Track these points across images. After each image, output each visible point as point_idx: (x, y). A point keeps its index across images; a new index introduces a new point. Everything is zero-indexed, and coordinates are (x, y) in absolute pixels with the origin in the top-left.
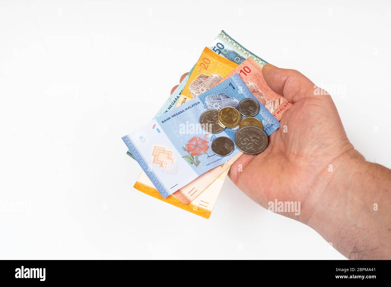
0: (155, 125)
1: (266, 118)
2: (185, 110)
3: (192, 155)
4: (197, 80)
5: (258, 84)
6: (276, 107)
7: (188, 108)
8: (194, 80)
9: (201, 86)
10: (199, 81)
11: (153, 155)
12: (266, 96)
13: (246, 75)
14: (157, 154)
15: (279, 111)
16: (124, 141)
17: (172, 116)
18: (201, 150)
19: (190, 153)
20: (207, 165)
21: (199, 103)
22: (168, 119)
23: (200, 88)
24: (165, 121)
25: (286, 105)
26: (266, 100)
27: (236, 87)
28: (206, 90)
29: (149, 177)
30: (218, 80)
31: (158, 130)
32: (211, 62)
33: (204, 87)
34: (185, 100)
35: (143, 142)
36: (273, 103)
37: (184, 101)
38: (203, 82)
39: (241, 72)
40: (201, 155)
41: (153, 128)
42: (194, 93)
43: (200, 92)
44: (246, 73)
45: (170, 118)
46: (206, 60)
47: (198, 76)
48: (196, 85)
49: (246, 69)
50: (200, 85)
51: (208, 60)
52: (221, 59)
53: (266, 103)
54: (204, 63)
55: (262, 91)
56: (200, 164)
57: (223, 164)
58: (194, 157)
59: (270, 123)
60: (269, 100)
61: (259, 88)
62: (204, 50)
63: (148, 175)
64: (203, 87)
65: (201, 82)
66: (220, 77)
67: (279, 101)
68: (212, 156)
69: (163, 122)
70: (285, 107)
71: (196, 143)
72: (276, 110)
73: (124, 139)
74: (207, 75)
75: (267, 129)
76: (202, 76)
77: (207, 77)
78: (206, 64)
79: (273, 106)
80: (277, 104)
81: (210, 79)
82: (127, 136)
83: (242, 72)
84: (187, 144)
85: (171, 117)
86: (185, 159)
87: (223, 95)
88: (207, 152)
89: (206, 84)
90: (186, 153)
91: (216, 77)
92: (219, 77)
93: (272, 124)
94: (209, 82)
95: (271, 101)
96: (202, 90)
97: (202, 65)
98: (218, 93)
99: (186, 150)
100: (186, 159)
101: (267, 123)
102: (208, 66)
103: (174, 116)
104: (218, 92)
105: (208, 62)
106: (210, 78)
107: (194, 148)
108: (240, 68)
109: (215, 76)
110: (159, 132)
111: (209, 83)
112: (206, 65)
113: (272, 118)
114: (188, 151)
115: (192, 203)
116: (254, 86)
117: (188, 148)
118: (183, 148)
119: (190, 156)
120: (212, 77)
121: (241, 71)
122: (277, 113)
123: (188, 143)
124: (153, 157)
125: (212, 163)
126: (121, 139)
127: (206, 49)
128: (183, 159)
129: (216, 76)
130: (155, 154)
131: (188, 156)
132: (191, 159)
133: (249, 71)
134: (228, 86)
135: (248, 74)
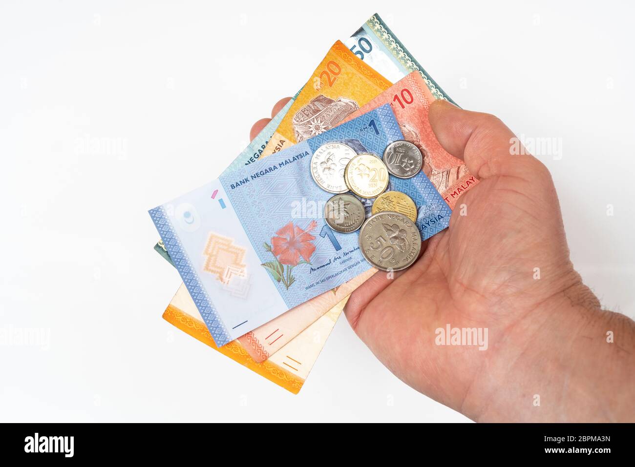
0: (217, 190)
1: (429, 201)
2: (278, 166)
3: (281, 263)
4: (311, 105)
5: (421, 132)
6: (450, 184)
7: (284, 163)
8: (305, 106)
9: (315, 119)
10: (313, 107)
11: (206, 252)
12: (433, 158)
13: (403, 107)
14: (215, 253)
15: (455, 192)
16: (153, 217)
17: (252, 176)
18: (299, 255)
19: (278, 257)
20: (307, 288)
21: (307, 153)
22: (244, 182)
23: (312, 123)
24: (237, 185)
25: (470, 181)
26: (433, 167)
27: (381, 129)
28: (325, 128)
29: (194, 300)
30: (349, 110)
31: (221, 201)
32: (343, 70)
33: (321, 122)
34: (281, 145)
35: (190, 223)
36: (445, 174)
37: (278, 147)
38: (320, 111)
39: (394, 100)
40: (298, 264)
41: (213, 197)
42: (300, 131)
43: (312, 131)
44: (404, 103)
45: (247, 180)
46: (333, 67)
47: (313, 98)
48: (308, 116)
49: (406, 94)
50: (313, 117)
51: (337, 66)
52: (362, 67)
53: (433, 173)
54: (329, 72)
55: (427, 146)
56: (295, 285)
57: (337, 288)
58: (285, 266)
59: (437, 213)
60: (438, 167)
61: (423, 139)
62: (333, 47)
63: (193, 294)
64: (319, 122)
65: (316, 111)
66: (353, 103)
67: (458, 173)
68: (318, 268)
69: (233, 187)
70: (468, 185)
71: (290, 238)
72: (449, 189)
73: (153, 213)
74: (331, 97)
75: (428, 224)
76: (321, 98)
77: (330, 101)
78: (331, 75)
79: (444, 179)
80: (453, 177)
81: (334, 107)
82: (159, 208)
83: (396, 100)
84: (274, 238)
85: (249, 178)
86: (267, 270)
87: (354, 144)
88: (310, 259)
89: (325, 115)
90: (270, 257)
91: (347, 104)
92: (353, 106)
93: (439, 216)
94: (333, 113)
95: (441, 171)
96: (317, 128)
97: (325, 76)
98: (346, 138)
99: (270, 250)
100: (269, 268)
101: (431, 212)
102: (335, 79)
103: (255, 177)
104: (347, 135)
105: (337, 71)
106: (336, 105)
107: (285, 247)
108: (394, 91)
109: (345, 100)
110: (223, 206)
111: (331, 114)
112: (332, 77)
113: (440, 205)
114: (275, 253)
115: (270, 359)
116: (414, 133)
117: (276, 246)
118: (265, 245)
119: (277, 263)
120: (339, 103)
121: (396, 97)
122: (452, 195)
123: (277, 236)
124: (206, 257)
125: (318, 283)
126: (148, 213)
127: (337, 45)
128: (263, 268)
129: (347, 101)
130: (210, 251)
131: (274, 264)
132: (278, 272)
133: (410, 100)
134: (368, 126)
135: (408, 105)
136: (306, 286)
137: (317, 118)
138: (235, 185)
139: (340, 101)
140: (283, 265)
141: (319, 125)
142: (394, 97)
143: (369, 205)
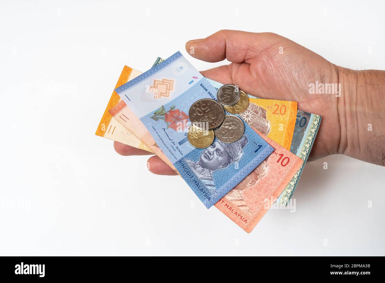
0: (197, 78)
1: (219, 191)
3: (166, 115)
4: (258, 108)
8: (257, 105)
10: (258, 109)
11: (163, 80)
13: (278, 162)
15: (228, 206)
16: (176, 53)
17: (209, 92)
18: (172, 122)
19: (168, 113)
20: (153, 127)
23: (249, 113)
24: (203, 87)
25: (238, 214)
26: (244, 190)
27: (258, 153)
28: (249, 120)
29: (138, 77)
31: (193, 81)
32: (284, 116)
33: (252, 117)
35: (177, 70)
36: (241, 198)
38: (257, 114)
39: (280, 155)
40: (166, 122)
41: (194, 77)
43: (245, 114)
44: (280, 161)
45: (207, 90)
47: (262, 107)
49: (286, 161)
50: (253, 112)
51: (285, 111)
54: (279, 108)
55: (258, 184)
56: (154, 121)
57: (157, 146)
58: (164, 116)
59: (212, 196)
60: (245, 193)
61: (262, 180)
63: (141, 76)
64: (251, 116)
66: (269, 130)
68: (166, 133)
69: (201, 85)
70: (235, 213)
71: (181, 118)
72: (230, 202)
73: (178, 53)
74: (268, 116)
75: (204, 192)
76: (265, 111)
77: (265, 117)
79: (236, 198)
80: (239, 203)
82: (182, 55)
83: (280, 156)
84: (179, 110)
85: (208, 91)
86: (160, 108)
88: (170, 128)
89: (256, 118)
90: (167, 109)
91: (267, 127)
92: (268, 130)
93: (210, 198)
96: (247, 117)
97: (277, 107)
98: (247, 136)
99: (171, 109)
102: (278, 114)
103: (209, 94)
104: (249, 135)
105: (282, 112)
106: (264, 121)
107: (175, 116)
108: (285, 153)
109: (269, 125)
110: (190, 83)
111: (258, 121)
112: (278, 112)
113: (217, 197)
114: (170, 111)
117: (174, 111)
118: (174, 106)
121: (282, 155)
122: (226, 204)
123: (180, 111)
125: (157, 132)
129: (269, 126)
131: (164, 111)
132: (160, 113)
133: (283, 164)
134: (258, 145)
135: (280, 164)
136: (154, 126)
137: (253, 114)
138: (202, 86)
139: (267, 122)
140: (164, 115)
141: (250, 117)
142: (282, 153)
143: (210, 157)
